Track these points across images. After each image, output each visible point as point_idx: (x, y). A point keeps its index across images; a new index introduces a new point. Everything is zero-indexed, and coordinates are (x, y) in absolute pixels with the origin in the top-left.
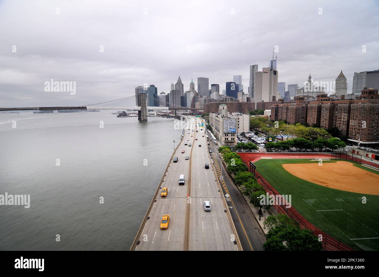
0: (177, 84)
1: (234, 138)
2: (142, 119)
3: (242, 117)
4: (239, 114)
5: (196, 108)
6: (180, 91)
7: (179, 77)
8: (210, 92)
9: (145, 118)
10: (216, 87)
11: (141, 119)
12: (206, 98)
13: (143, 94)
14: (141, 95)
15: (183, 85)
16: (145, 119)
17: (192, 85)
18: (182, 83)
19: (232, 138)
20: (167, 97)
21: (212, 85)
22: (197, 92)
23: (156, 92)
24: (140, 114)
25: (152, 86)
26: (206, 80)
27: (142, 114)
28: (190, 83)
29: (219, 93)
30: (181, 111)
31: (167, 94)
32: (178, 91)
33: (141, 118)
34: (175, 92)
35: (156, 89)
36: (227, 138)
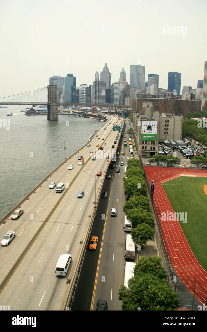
0: (102, 72)
1: (154, 148)
2: (52, 118)
3: (173, 119)
4: (171, 114)
5: (125, 104)
6: (105, 82)
7: (106, 64)
8: (147, 85)
9: (55, 116)
10: (154, 78)
11: (50, 118)
12: (139, 92)
13: (54, 86)
14: (52, 87)
15: (110, 75)
16: (56, 119)
17: (123, 74)
18: (109, 71)
19: (151, 147)
20: (89, 89)
21: (150, 76)
22: (129, 84)
23: (75, 84)
24: (50, 111)
25: (70, 75)
26: (142, 68)
27: (51, 112)
28: (121, 72)
29: (158, 86)
30: (105, 108)
31: (88, 86)
32: (103, 82)
33: (50, 116)
34: (98, 83)
35: (75, 79)
36: (145, 147)
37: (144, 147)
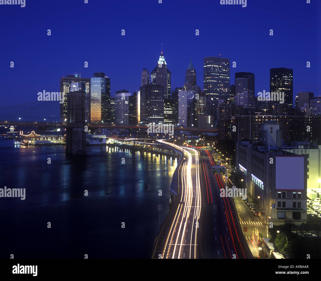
1: (299, 203)
2: (74, 150)
9: (81, 149)
17: (191, 73)
19: (294, 203)
24: (69, 138)
33: (71, 148)
34: (151, 89)
36: (283, 202)
37: (280, 202)
